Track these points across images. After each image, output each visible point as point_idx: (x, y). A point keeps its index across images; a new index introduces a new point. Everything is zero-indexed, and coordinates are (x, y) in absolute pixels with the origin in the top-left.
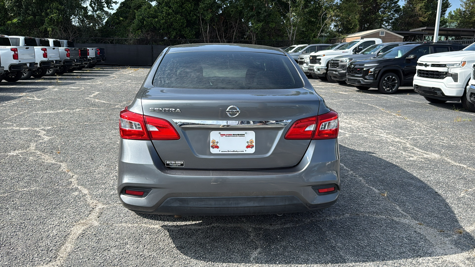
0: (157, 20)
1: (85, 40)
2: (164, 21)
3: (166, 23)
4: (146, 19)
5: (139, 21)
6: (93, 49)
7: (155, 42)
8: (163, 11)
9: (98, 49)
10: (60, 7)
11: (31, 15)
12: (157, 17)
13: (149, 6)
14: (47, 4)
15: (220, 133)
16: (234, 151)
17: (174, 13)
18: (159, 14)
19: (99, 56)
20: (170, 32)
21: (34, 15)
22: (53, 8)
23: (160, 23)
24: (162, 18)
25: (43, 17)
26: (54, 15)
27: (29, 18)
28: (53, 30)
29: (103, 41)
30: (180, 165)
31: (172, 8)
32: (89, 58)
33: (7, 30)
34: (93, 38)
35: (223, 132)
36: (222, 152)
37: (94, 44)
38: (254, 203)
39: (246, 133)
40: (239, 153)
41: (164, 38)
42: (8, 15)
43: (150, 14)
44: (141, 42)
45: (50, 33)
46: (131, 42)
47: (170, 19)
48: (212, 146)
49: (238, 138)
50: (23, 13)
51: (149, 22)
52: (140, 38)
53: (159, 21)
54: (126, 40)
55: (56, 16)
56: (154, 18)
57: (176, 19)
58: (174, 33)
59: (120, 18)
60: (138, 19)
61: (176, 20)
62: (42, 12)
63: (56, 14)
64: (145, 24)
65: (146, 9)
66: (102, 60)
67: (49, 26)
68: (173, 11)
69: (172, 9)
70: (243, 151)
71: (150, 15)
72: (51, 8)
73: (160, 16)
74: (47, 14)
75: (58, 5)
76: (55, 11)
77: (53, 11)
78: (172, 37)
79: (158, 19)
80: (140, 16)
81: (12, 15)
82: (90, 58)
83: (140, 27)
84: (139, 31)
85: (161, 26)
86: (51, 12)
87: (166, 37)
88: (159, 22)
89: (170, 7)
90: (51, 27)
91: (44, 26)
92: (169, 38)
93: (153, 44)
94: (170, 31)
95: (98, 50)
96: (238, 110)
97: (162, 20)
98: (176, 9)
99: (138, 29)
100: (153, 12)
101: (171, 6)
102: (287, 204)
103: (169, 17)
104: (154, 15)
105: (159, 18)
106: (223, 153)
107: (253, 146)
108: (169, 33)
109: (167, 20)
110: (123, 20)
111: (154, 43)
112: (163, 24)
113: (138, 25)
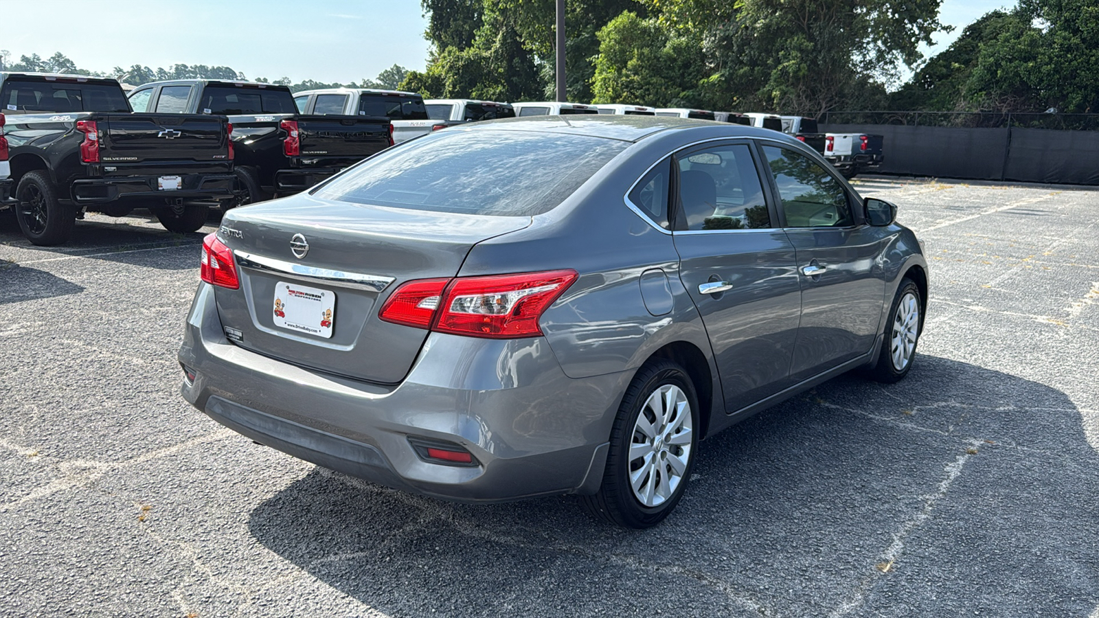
0: (1031, 64)
1: (849, 117)
2: (1053, 66)
3: (1056, 71)
4: (1003, 63)
5: (985, 69)
6: (845, 137)
7: (1020, 121)
8: (1055, 43)
9: (864, 137)
10: (805, 44)
11: (745, 65)
12: (1035, 58)
13: (1016, 32)
14: (781, 39)
15: (288, 287)
16: (304, 328)
17: (1084, 46)
18: (1040, 49)
19: (863, 151)
20: (1068, 94)
21: (753, 63)
22: (790, 47)
23: (1040, 72)
24: (1047, 60)
25: (769, 68)
26: (791, 62)
27: (742, 71)
28: (784, 93)
29: (890, 117)
30: (238, 338)
31: (1082, 32)
32: (832, 156)
33: (699, 98)
34: (867, 111)
35: (293, 287)
36: (288, 325)
37: (869, 125)
38: (310, 443)
39: (323, 294)
40: (311, 333)
41: (1047, 111)
42: (706, 66)
43: (1017, 51)
44: (983, 120)
45: (775, 102)
46: (959, 121)
47: (1071, 61)
48: (276, 311)
49: (311, 301)
50: (732, 61)
51: (1011, 72)
52: (982, 111)
53: (1039, 68)
54: (946, 117)
55: (793, 64)
56: (1026, 60)
57: (1089, 60)
58: (1077, 98)
59: (953, 63)
60: (984, 64)
61: (1088, 63)
62: (768, 58)
63: (794, 60)
64: (998, 76)
65: (1007, 40)
66: (871, 163)
67: (777, 86)
68: (1084, 40)
69: (1081, 35)
70: (316, 331)
71: (1016, 54)
72: (787, 48)
73: (1044, 54)
74: (778, 62)
75: (803, 40)
76: (794, 53)
77: (789, 54)
78: (1072, 107)
79: (1036, 63)
80: (990, 57)
81: (712, 65)
82: (835, 158)
83: (986, 86)
84: (980, 93)
85: (1041, 80)
86: (786, 57)
87: (1055, 107)
88: (1037, 69)
89: (1076, 31)
90: (780, 89)
91: (767, 88)
92: (1061, 110)
93: (1013, 126)
94: (1065, 93)
95: (864, 140)
96: (305, 244)
97: (1047, 64)
98: (1094, 35)
99: (980, 90)
100: (1025, 45)
101: (1079, 28)
102: (361, 461)
103: (1069, 56)
104: (1026, 53)
105: (1039, 60)
106: (289, 327)
107: (330, 323)
108: (1064, 97)
109: (1061, 64)
110: (959, 69)
111: (1017, 124)
112: (1048, 75)
113: (981, 79)
